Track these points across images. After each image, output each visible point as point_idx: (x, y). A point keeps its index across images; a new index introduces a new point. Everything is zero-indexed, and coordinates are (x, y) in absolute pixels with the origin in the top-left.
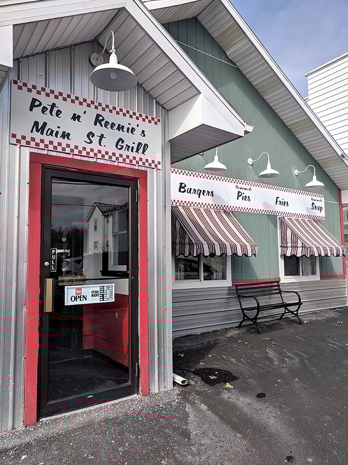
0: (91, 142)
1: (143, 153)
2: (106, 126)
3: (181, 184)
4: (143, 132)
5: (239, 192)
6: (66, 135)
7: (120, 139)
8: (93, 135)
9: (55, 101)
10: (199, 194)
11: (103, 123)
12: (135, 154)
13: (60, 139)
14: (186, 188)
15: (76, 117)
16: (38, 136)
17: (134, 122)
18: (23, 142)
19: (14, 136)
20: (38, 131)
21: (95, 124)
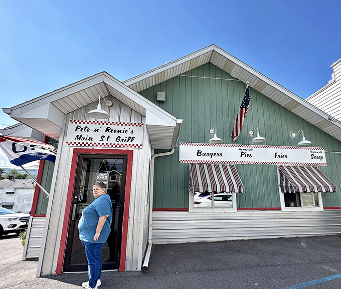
0: (103, 140)
1: (131, 141)
2: (111, 132)
3: (198, 151)
4: (132, 131)
5: (242, 152)
6: (90, 139)
7: (119, 137)
8: (104, 137)
9: (87, 125)
10: (212, 156)
11: (110, 131)
12: (126, 143)
13: (88, 141)
14: (202, 153)
15: (96, 130)
16: (77, 141)
17: (127, 128)
18: (71, 145)
19: (67, 142)
20: (78, 139)
21: (106, 132)
